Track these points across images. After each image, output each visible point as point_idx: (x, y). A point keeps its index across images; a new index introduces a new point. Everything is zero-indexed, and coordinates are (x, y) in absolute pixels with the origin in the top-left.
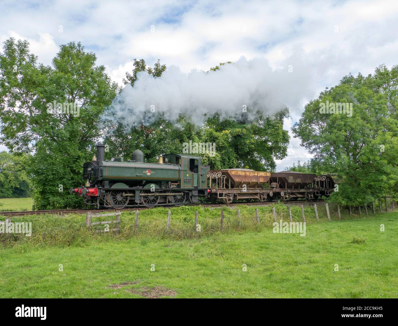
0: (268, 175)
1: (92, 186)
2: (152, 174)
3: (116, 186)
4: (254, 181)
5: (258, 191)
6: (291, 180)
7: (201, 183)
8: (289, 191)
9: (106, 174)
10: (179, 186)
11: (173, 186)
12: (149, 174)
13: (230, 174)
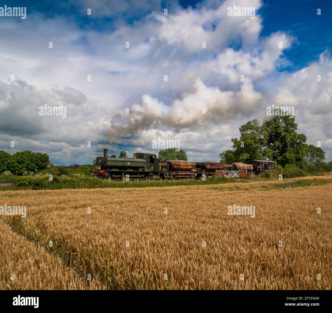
0: (194, 164)
1: (102, 169)
2: (130, 164)
3: (112, 170)
4: (186, 167)
5: (188, 173)
6: (208, 167)
7: (155, 168)
8: (207, 173)
9: (109, 164)
10: (144, 170)
11: (141, 170)
12: (129, 164)
13: (172, 164)
